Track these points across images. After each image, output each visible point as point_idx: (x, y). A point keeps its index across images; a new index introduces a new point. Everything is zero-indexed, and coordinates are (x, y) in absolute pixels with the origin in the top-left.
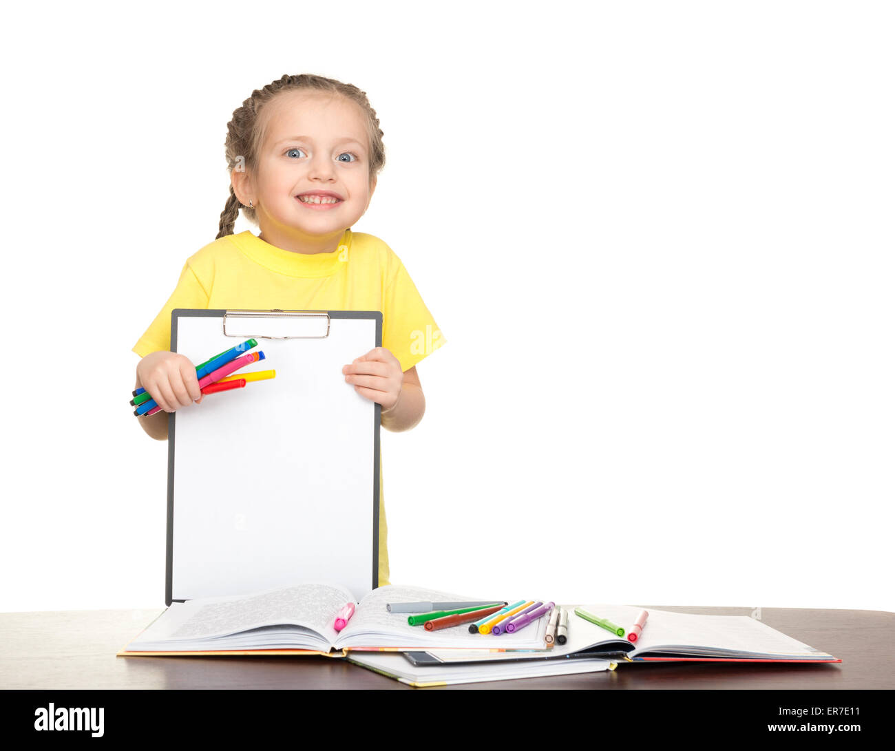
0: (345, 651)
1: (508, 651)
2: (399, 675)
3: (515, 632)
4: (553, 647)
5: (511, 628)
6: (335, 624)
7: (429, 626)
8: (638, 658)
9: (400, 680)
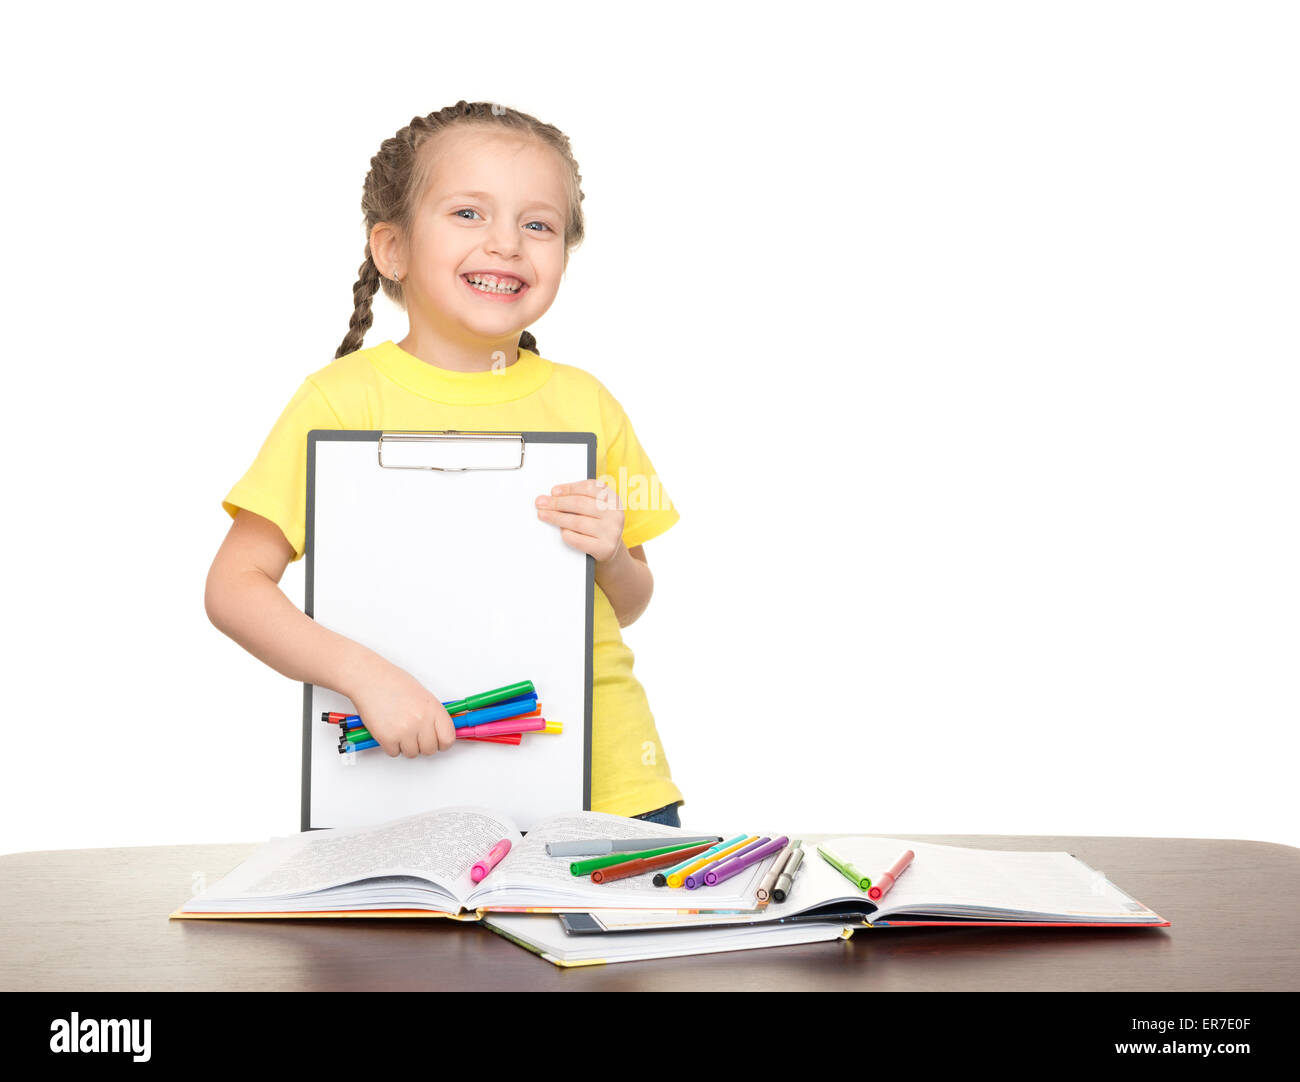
0: (480, 912)
1: (702, 912)
2: (544, 949)
3: (717, 884)
4: (766, 906)
5: (711, 878)
6: (472, 874)
7: (597, 877)
8: (881, 922)
9: (543, 956)
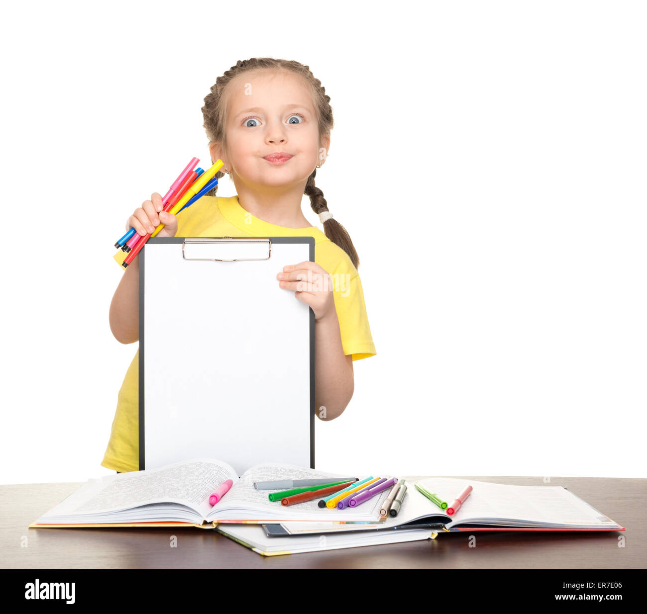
0: (215, 523)
1: (347, 523)
2: (253, 545)
3: (356, 506)
4: (386, 519)
5: (353, 503)
6: (210, 501)
7: (285, 502)
8: (454, 529)
9: (254, 549)
